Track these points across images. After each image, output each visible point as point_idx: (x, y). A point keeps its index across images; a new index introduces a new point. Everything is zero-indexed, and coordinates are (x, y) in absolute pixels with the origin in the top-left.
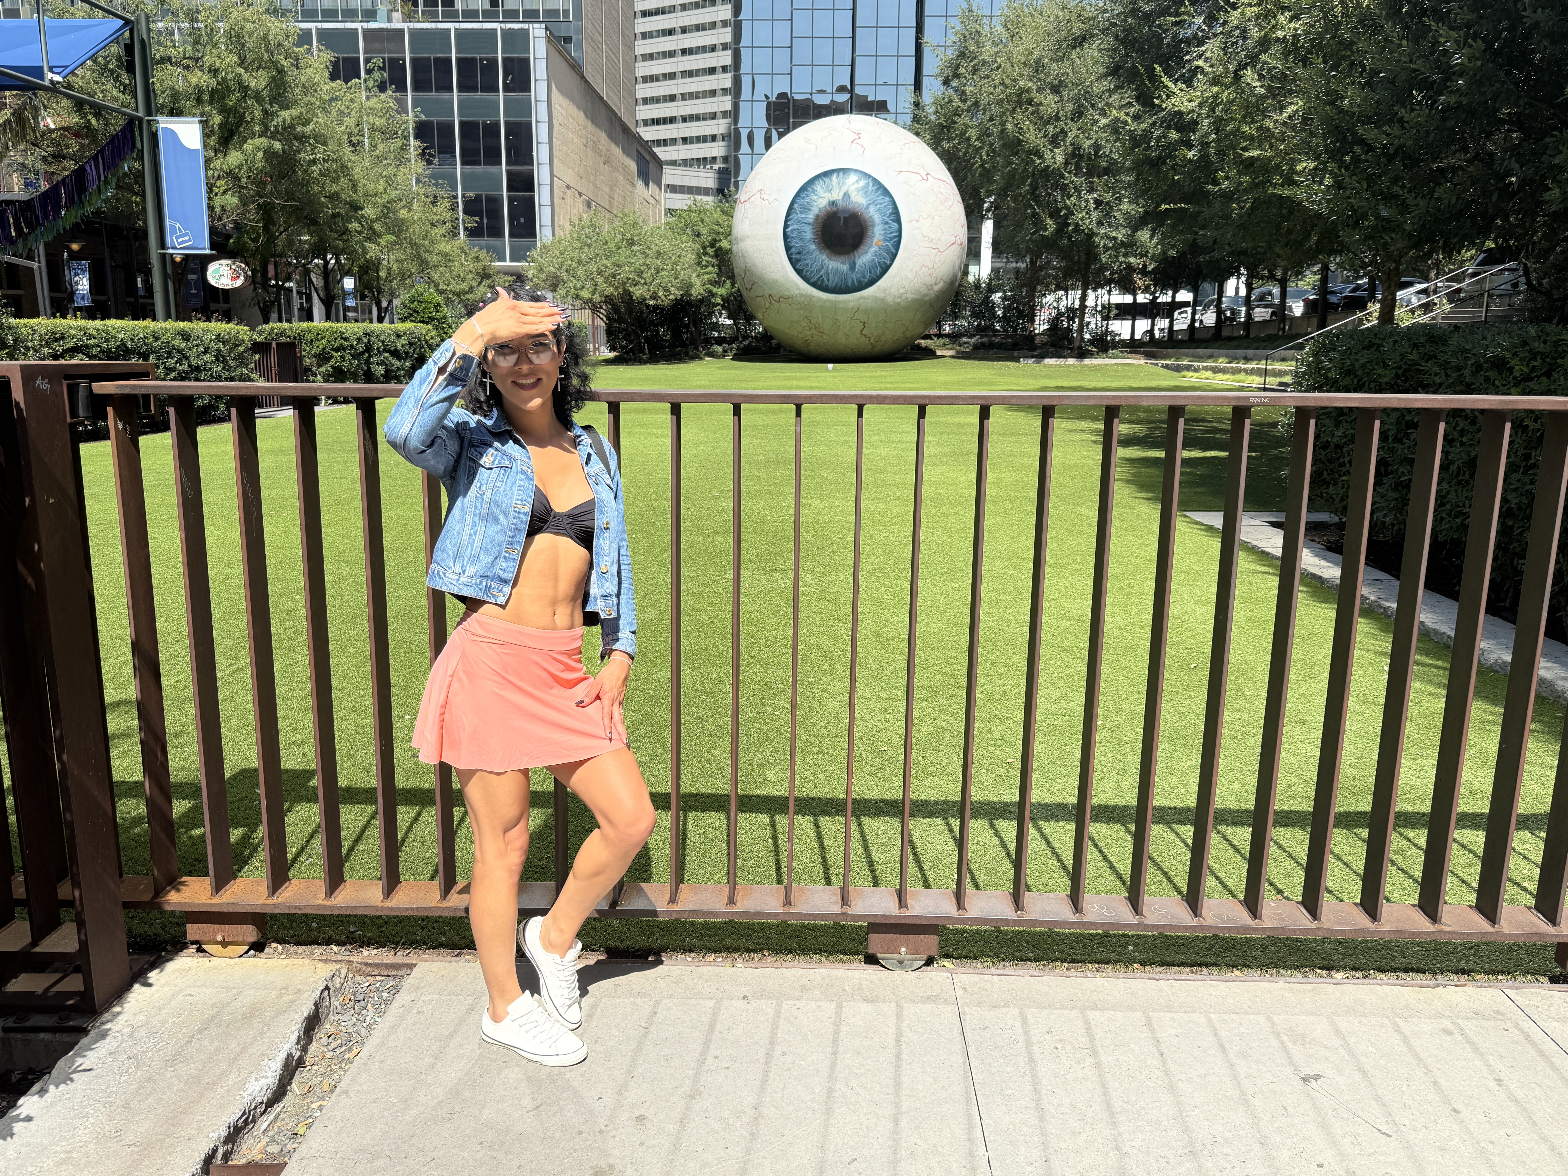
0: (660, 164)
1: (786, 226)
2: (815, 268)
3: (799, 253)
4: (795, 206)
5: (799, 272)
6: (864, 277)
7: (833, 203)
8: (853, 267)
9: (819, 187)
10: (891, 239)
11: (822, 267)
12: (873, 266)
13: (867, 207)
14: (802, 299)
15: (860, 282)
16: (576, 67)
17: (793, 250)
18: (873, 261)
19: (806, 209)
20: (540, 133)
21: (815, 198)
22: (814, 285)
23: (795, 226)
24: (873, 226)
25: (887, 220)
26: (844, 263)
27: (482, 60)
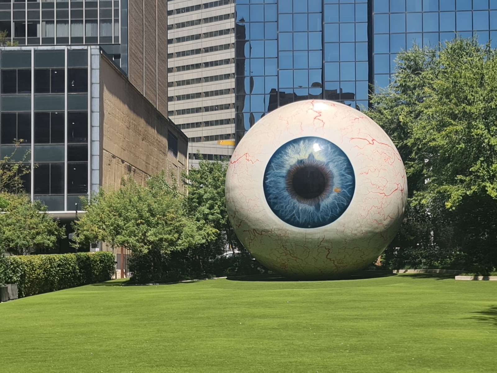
0: (186, 140)
1: (265, 179)
2: (288, 208)
3: (276, 198)
4: (272, 164)
5: (276, 212)
6: (327, 215)
7: (301, 162)
8: (318, 207)
9: (290, 150)
10: (347, 186)
11: (294, 208)
12: (333, 207)
13: (327, 164)
14: (279, 232)
15: (324, 219)
16: (122, 75)
17: (271, 196)
18: (334, 203)
19: (281, 166)
20: (94, 120)
21: (287, 158)
22: (288, 221)
23: (272, 179)
24: (333, 177)
25: (343, 173)
26: (311, 205)
27: (53, 71)
